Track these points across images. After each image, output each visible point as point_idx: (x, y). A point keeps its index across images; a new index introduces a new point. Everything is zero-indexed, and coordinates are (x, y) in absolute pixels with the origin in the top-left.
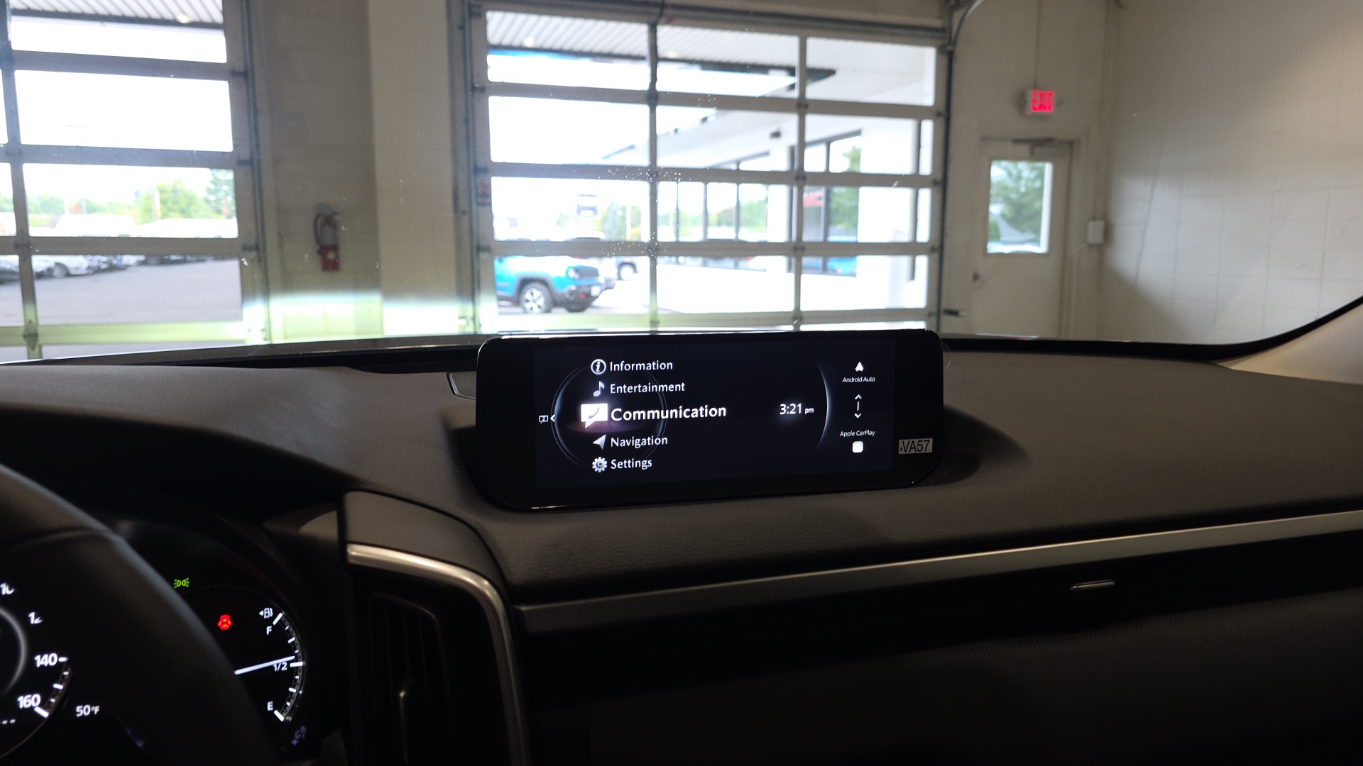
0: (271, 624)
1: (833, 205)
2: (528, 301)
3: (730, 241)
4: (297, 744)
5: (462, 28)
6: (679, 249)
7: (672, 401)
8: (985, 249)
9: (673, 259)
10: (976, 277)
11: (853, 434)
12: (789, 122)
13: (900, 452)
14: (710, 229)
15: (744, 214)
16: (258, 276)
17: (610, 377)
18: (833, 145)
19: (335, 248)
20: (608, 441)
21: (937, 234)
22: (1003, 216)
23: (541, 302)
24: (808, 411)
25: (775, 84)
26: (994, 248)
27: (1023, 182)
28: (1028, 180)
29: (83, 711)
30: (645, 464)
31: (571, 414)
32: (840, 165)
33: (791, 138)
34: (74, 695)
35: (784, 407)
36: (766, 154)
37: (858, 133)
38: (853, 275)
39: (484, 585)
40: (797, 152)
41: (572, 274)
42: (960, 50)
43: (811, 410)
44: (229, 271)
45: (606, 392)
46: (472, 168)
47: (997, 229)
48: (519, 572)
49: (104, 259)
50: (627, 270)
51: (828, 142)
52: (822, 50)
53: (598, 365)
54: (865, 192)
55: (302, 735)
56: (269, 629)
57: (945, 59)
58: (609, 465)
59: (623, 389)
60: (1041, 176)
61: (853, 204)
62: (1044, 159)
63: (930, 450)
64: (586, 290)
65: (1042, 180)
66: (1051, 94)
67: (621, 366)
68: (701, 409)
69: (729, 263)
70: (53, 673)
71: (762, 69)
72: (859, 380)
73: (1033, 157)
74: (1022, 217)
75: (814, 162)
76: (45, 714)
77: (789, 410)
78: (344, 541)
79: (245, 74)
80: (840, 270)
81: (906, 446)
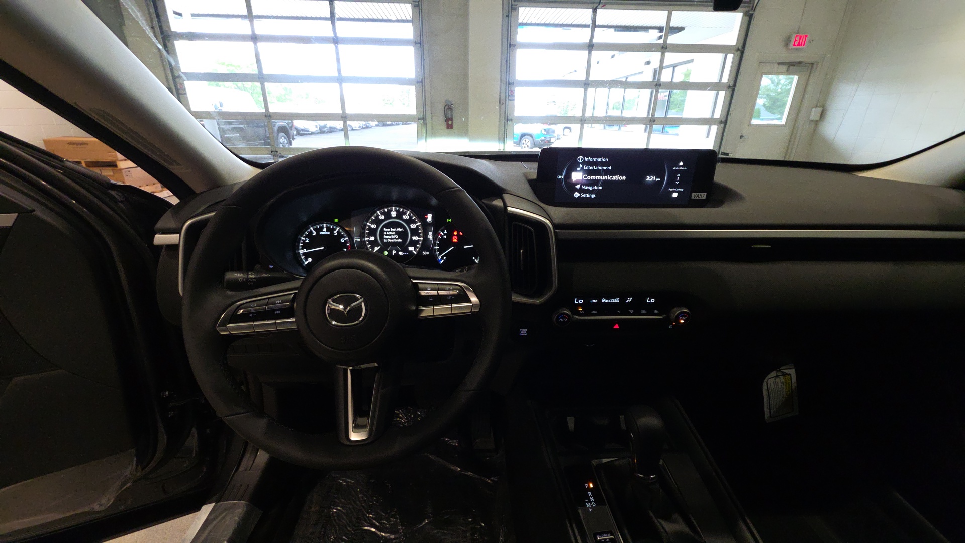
1: (672, 99)
2: (523, 144)
3: (618, 117)
5: (507, 16)
6: (595, 120)
7: (606, 173)
8: (750, 120)
9: (590, 125)
10: (742, 137)
11: (674, 189)
12: (655, 57)
13: (692, 198)
14: (608, 111)
15: (626, 104)
16: (424, 130)
17: (584, 163)
18: (677, 68)
19: (451, 119)
20: (581, 187)
21: (725, 114)
22: (764, 105)
23: (529, 144)
24: (657, 180)
25: (652, 37)
26: (754, 121)
27: (780, 86)
28: (783, 85)
29: (425, 253)
30: (593, 196)
31: (568, 176)
32: (678, 79)
33: (656, 64)
34: (422, 249)
35: (648, 178)
36: (642, 73)
37: (691, 61)
38: (677, 135)
39: (547, 221)
40: (657, 73)
41: (544, 132)
42: (756, 14)
43: (659, 179)
44: (413, 127)
45: (582, 168)
46: (507, 82)
47: (759, 112)
48: (557, 220)
49: (364, 123)
50: (567, 130)
51: (674, 66)
52: (680, 17)
53: (580, 159)
54: (690, 93)
57: (747, 18)
58: (580, 195)
59: (588, 168)
60: (791, 83)
61: (682, 99)
62: (793, 74)
63: (704, 198)
64: (549, 139)
65: (791, 86)
66: (806, 36)
67: (589, 159)
68: (616, 177)
69: (615, 128)
70: (417, 242)
71: (646, 28)
72: (680, 169)
73: (788, 72)
74: (774, 105)
75: (666, 77)
76: (415, 253)
77: (650, 179)
78: (505, 206)
79: (420, 43)
80: (670, 132)
81: (694, 196)
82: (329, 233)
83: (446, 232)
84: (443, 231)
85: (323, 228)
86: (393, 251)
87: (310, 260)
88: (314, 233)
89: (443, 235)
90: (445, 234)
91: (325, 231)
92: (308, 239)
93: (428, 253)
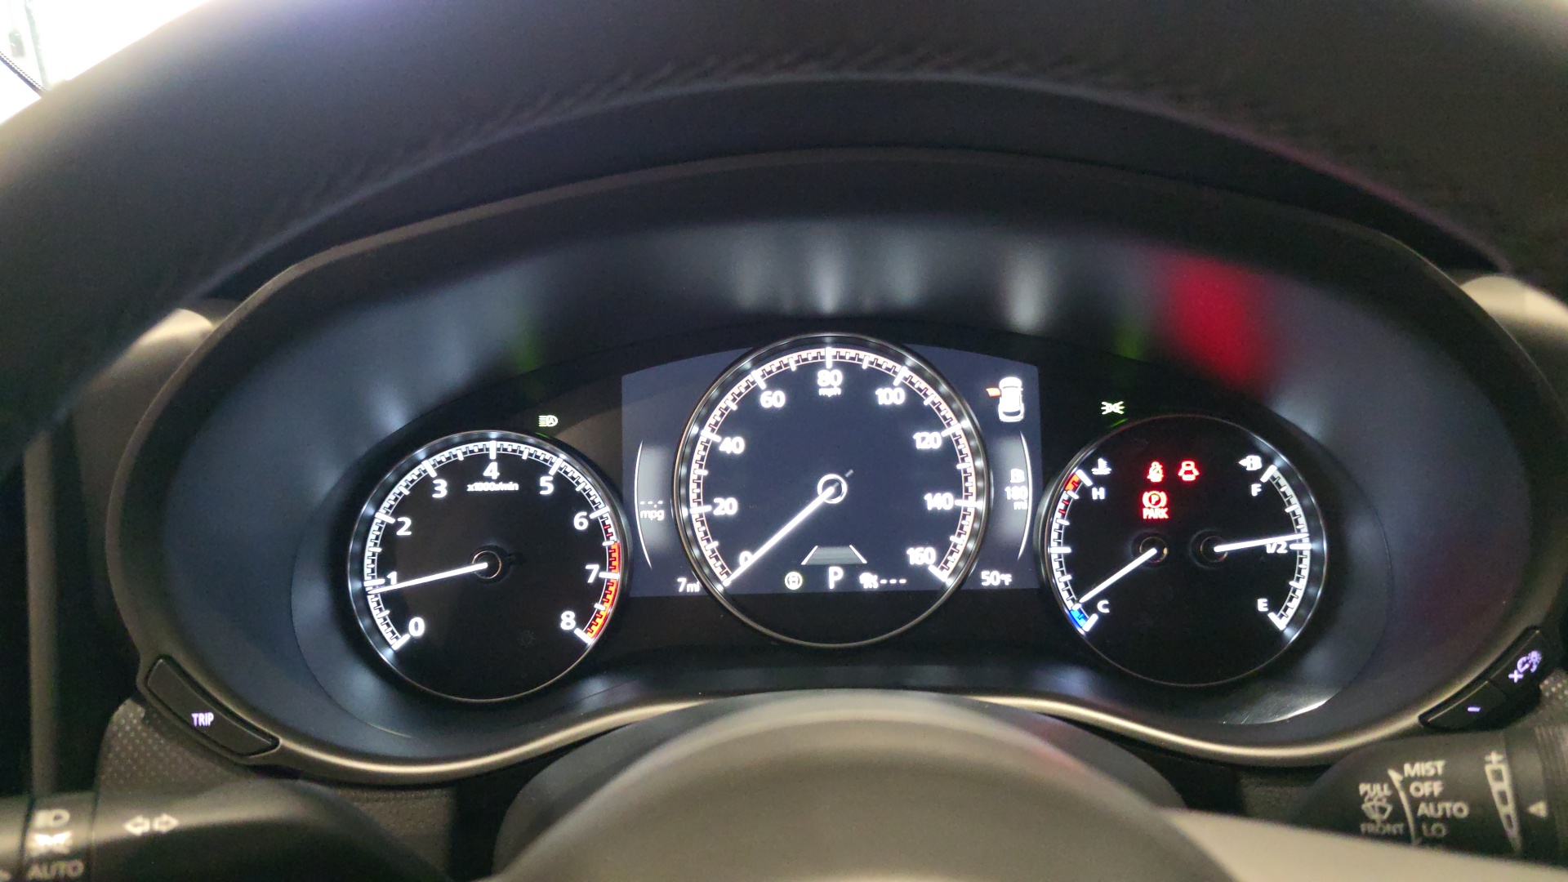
0: (1258, 481)
4: (1519, 680)
29: (993, 579)
34: (979, 557)
55: (1531, 666)
56: (1255, 490)
76: (947, 579)
82: (513, 486)
83: (1103, 468)
84: (1088, 465)
85: (482, 460)
86: (832, 570)
87: (417, 627)
88: (442, 489)
89: (1088, 482)
90: (1099, 481)
91: (495, 474)
92: (408, 521)
93: (1007, 579)
